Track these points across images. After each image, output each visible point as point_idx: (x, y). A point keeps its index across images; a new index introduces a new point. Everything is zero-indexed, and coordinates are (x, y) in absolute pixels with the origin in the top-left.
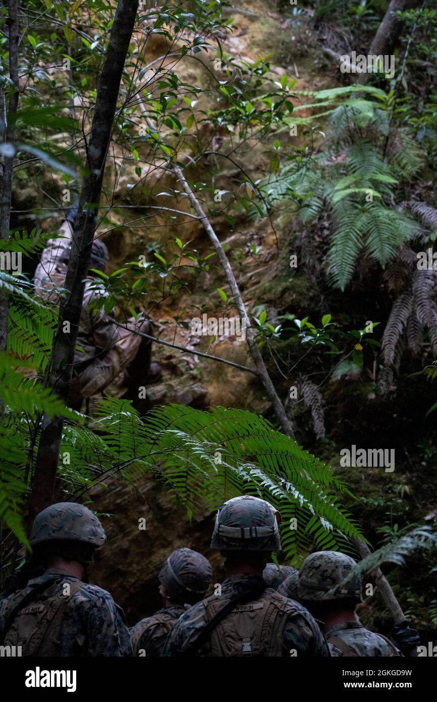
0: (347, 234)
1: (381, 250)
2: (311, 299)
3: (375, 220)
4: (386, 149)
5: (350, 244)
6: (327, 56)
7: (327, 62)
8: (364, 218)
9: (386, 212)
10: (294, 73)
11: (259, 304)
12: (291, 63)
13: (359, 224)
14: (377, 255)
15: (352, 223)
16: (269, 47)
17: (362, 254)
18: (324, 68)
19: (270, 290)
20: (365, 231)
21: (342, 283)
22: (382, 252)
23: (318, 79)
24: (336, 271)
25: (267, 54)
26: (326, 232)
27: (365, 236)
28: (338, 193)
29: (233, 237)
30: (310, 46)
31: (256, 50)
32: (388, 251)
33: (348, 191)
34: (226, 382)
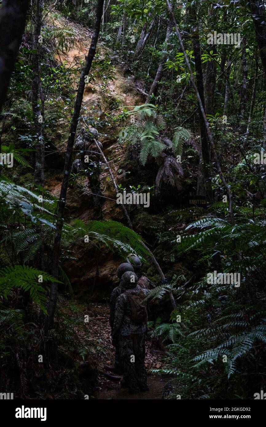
0: (145, 149)
1: (155, 154)
2: (135, 166)
3: (153, 145)
4: (156, 122)
5: (146, 152)
6: (138, 90)
7: (138, 92)
8: (150, 144)
9: (156, 142)
10: (129, 95)
11: (120, 169)
12: (128, 92)
13: (148, 146)
14: (154, 155)
15: (146, 146)
16: (121, 88)
17: (150, 154)
18: (137, 94)
19: (123, 164)
20: (150, 148)
21: (144, 164)
22: (155, 155)
23: (136, 97)
24: (142, 160)
25: (121, 90)
26: (139, 146)
27: (150, 149)
28: (143, 137)
29: (112, 147)
30: (133, 87)
31: (118, 89)
32: (157, 154)
33: (146, 136)
34: (111, 191)
